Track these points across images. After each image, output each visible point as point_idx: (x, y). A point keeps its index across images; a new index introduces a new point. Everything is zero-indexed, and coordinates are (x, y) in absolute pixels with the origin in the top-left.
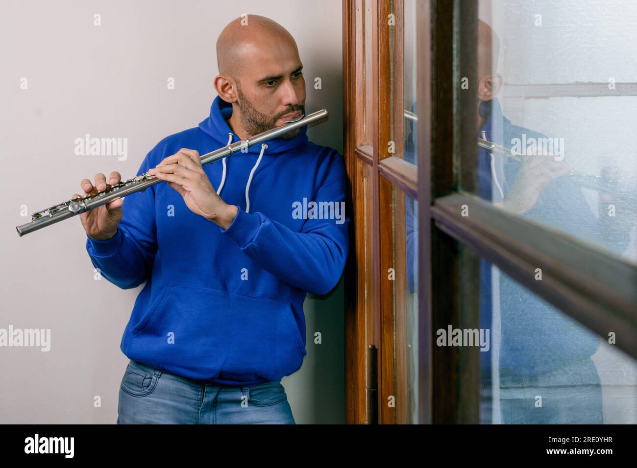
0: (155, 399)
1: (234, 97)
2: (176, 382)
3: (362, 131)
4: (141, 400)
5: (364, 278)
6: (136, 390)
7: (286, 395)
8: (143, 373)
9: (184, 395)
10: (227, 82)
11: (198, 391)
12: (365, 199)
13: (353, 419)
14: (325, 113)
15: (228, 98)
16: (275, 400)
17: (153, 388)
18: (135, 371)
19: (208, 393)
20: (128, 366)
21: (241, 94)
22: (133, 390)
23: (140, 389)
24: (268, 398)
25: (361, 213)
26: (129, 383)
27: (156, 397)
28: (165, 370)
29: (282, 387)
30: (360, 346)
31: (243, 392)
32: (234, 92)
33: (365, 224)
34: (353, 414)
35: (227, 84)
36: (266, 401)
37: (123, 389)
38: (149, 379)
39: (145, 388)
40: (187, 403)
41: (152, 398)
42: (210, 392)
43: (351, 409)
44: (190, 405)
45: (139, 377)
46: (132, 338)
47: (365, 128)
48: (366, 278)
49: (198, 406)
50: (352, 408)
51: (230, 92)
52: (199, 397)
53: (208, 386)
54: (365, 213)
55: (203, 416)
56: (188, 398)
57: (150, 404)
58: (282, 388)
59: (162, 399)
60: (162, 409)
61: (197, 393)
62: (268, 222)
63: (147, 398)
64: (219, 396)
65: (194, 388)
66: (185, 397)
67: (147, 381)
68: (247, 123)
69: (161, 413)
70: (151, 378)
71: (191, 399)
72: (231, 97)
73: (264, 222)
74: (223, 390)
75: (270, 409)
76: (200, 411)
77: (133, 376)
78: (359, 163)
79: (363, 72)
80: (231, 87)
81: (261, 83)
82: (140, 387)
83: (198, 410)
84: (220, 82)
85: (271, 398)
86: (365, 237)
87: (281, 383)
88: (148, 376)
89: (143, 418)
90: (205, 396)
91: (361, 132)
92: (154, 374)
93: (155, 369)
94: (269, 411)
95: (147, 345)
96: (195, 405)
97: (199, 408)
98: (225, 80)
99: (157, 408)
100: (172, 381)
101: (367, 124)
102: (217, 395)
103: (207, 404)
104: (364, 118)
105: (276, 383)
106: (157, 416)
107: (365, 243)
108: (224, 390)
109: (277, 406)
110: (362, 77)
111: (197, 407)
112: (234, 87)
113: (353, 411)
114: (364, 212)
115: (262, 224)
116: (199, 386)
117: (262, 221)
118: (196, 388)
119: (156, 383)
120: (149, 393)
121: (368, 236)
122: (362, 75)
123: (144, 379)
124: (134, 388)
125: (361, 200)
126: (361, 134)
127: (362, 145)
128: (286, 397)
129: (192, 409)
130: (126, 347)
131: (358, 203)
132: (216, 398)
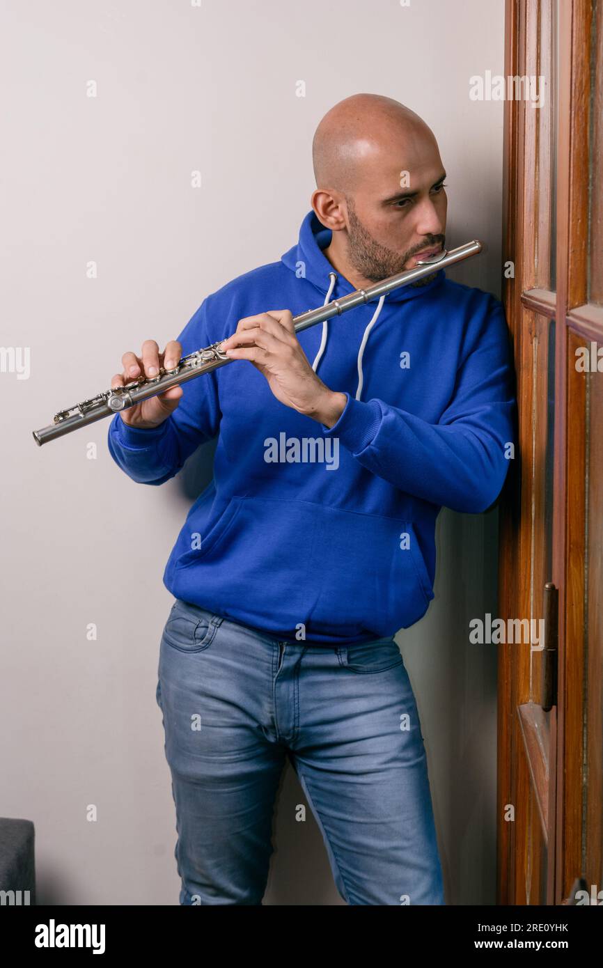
0: (212, 657)
1: (342, 222)
2: (243, 636)
3: (533, 268)
4: (192, 656)
5: (531, 487)
6: (186, 643)
7: (401, 657)
8: (195, 620)
9: (253, 654)
10: (331, 199)
11: (274, 651)
12: (535, 370)
13: (509, 696)
14: (477, 247)
15: (332, 224)
16: (385, 665)
17: (209, 642)
18: (184, 616)
19: (288, 655)
20: (174, 607)
21: (354, 219)
22: (181, 642)
23: (192, 642)
24: (373, 661)
25: (528, 391)
26: (175, 632)
27: (214, 655)
28: (227, 615)
29: (396, 647)
30: (523, 588)
31: (338, 655)
32: (342, 214)
33: (534, 407)
34: (510, 688)
35: (331, 203)
36: (371, 666)
37: (166, 641)
38: (204, 629)
39: (197, 641)
40: (257, 667)
41: (208, 655)
42: (291, 654)
43: (506, 682)
44: (262, 671)
45: (190, 624)
46: (181, 569)
47: (536, 264)
48: (534, 488)
49: (273, 672)
50: (508, 679)
51: (336, 214)
52: (275, 658)
53: (287, 645)
54: (534, 390)
55: (280, 687)
56: (258, 659)
57: (206, 663)
58: (396, 649)
59: (223, 657)
60: (221, 672)
61: (272, 654)
62: (391, 416)
63: (201, 654)
64: (303, 660)
65: (267, 646)
66: (254, 658)
67: (200, 631)
68: (358, 260)
69: (220, 677)
70: (207, 627)
71: (262, 660)
72: (338, 222)
73: (386, 414)
74: (309, 651)
75: (377, 678)
76: (274, 679)
77: (181, 623)
78: (527, 316)
79: (535, 178)
80: (337, 207)
81: (387, 203)
82: (191, 639)
83: (273, 677)
84: (321, 200)
85: (379, 662)
86: (534, 427)
87: (394, 640)
88: (202, 624)
89: (195, 682)
90: (284, 660)
91: (530, 268)
92: (210, 621)
93: (214, 615)
94: (375, 680)
95: (201, 579)
96: (268, 670)
97: (274, 674)
98: (328, 196)
99: (214, 669)
100: (237, 633)
101: (540, 258)
102: (301, 658)
103: (286, 671)
104: (536, 248)
105: (387, 639)
106: (215, 681)
107: (534, 435)
108: (312, 651)
109: (387, 673)
110: (534, 186)
111: (271, 673)
112: (343, 206)
113: (510, 685)
114: (532, 389)
115: (384, 417)
116: (274, 644)
117: (383, 412)
118: (270, 645)
119: (214, 634)
120: (204, 648)
121: (538, 425)
122: (533, 183)
123: (197, 627)
124: (183, 639)
125: (528, 372)
126: (531, 272)
127: (531, 289)
128: (402, 660)
129: (263, 676)
130: (170, 580)
131: (524, 376)
132: (299, 661)
